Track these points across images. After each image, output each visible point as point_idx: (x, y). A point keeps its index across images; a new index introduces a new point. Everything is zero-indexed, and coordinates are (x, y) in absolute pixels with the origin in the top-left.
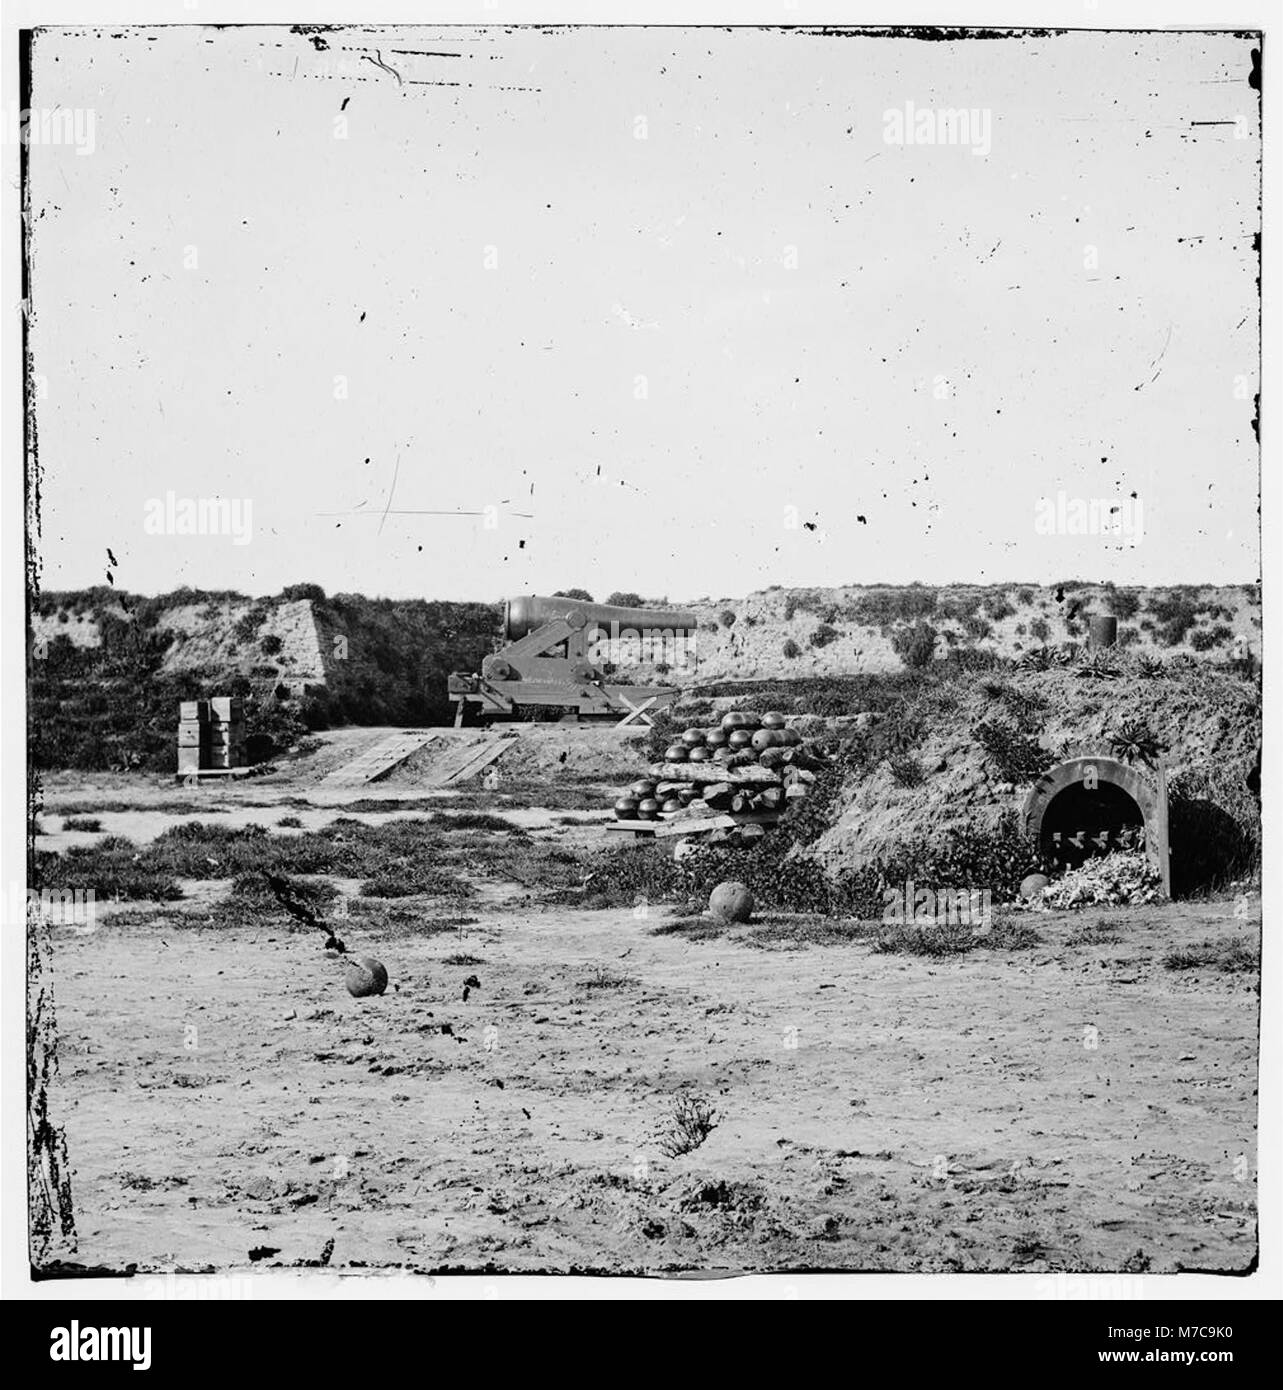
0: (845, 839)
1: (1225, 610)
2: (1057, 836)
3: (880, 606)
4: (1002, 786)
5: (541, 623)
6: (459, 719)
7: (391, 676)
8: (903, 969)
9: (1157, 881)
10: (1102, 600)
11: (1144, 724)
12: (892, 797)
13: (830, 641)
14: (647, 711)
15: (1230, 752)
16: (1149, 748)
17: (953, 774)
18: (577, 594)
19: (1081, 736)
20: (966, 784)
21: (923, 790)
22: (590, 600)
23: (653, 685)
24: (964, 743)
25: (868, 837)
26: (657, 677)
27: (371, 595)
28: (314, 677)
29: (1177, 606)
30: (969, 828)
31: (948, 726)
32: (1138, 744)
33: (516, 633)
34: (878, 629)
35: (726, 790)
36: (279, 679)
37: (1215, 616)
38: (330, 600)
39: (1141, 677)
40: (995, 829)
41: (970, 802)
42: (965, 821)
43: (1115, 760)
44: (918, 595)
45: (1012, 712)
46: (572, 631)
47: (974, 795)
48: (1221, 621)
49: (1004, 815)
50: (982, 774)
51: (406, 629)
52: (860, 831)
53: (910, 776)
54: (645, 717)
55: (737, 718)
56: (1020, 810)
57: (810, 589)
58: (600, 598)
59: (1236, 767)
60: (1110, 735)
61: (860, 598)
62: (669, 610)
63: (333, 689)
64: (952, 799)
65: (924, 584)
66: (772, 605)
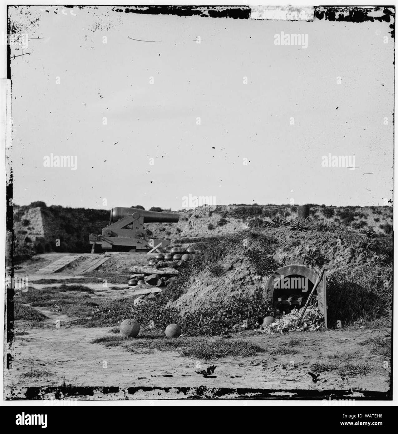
0: (188, 299)
1: (364, 215)
2: (280, 300)
3: (242, 212)
4: (257, 277)
5: (123, 217)
6: (93, 250)
7: (70, 235)
8: (188, 367)
9: (323, 320)
10: (321, 211)
11: (318, 251)
12: (209, 281)
13: (224, 224)
14: (158, 248)
15: (355, 264)
16: (321, 261)
17: (236, 271)
18: (138, 207)
19: (291, 256)
20: (241, 276)
21: (223, 278)
22: (143, 209)
23: (165, 239)
24: (241, 258)
25: (198, 299)
26: (166, 237)
27: (64, 206)
28: (40, 235)
29: (347, 214)
30: (241, 295)
31: (235, 250)
32: (315, 259)
33: (115, 220)
34: (241, 220)
35: (155, 277)
36: (27, 235)
37: (361, 217)
38: (48, 208)
39: (318, 231)
40: (253, 296)
41: (243, 284)
42: (240, 292)
43: (305, 266)
44: (255, 208)
45: (262, 245)
46: (134, 220)
47: (244, 281)
48: (363, 219)
49: (257, 290)
50: (248, 272)
51: (76, 218)
52: (195, 296)
53: (218, 272)
54: (157, 250)
55: (176, 249)
56: (264, 288)
57: (218, 206)
58: (147, 209)
59: (357, 270)
60: (303, 255)
61: (235, 209)
62: (171, 213)
63: (47, 239)
64: (235, 282)
65: (258, 204)
66: (204, 211)
